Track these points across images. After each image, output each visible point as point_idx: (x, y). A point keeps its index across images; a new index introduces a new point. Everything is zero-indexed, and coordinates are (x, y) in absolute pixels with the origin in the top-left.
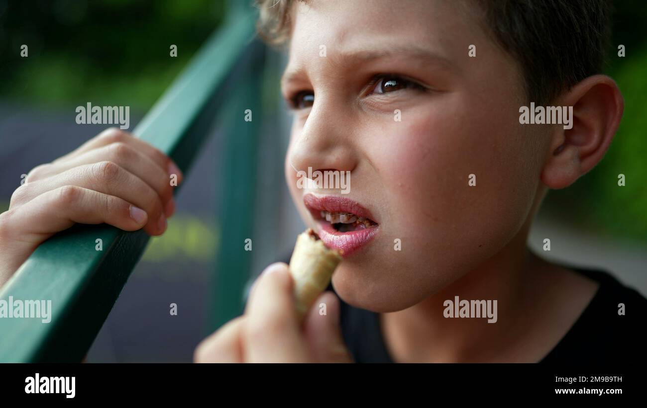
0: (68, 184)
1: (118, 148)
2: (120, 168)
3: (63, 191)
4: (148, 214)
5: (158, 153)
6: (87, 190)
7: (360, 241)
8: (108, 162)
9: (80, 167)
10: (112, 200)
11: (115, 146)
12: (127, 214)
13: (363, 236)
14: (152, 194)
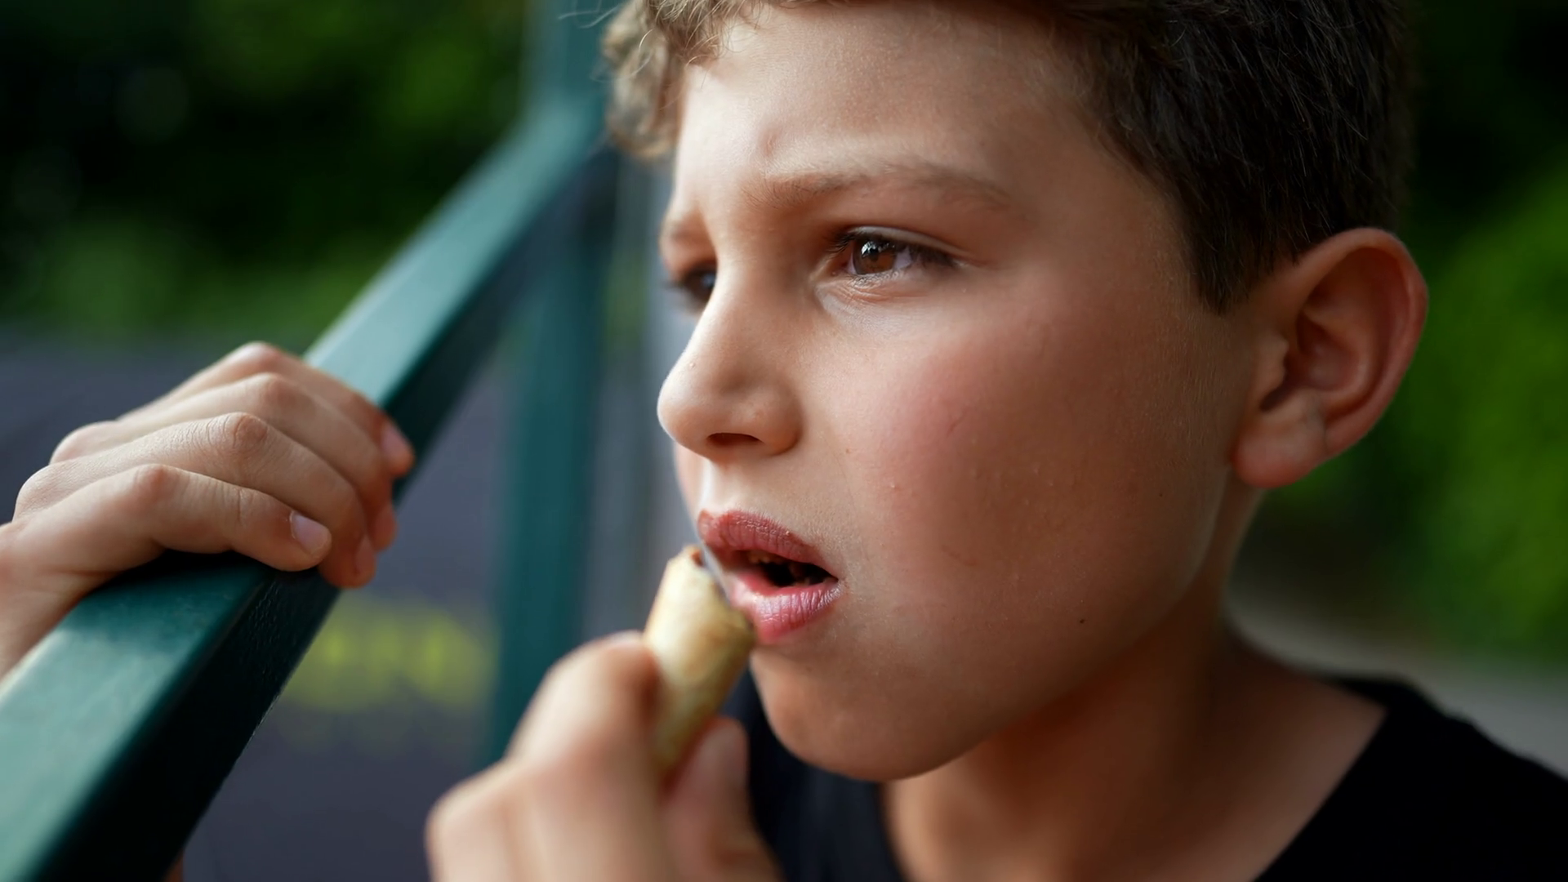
0: (150, 461)
1: (267, 385)
2: (270, 428)
3: (140, 476)
4: (334, 534)
5: (358, 401)
6: (193, 474)
7: (805, 612)
8: (245, 414)
9: (179, 426)
10: (250, 500)
11: (260, 380)
12: (284, 531)
13: (810, 601)
14: (343, 487)
